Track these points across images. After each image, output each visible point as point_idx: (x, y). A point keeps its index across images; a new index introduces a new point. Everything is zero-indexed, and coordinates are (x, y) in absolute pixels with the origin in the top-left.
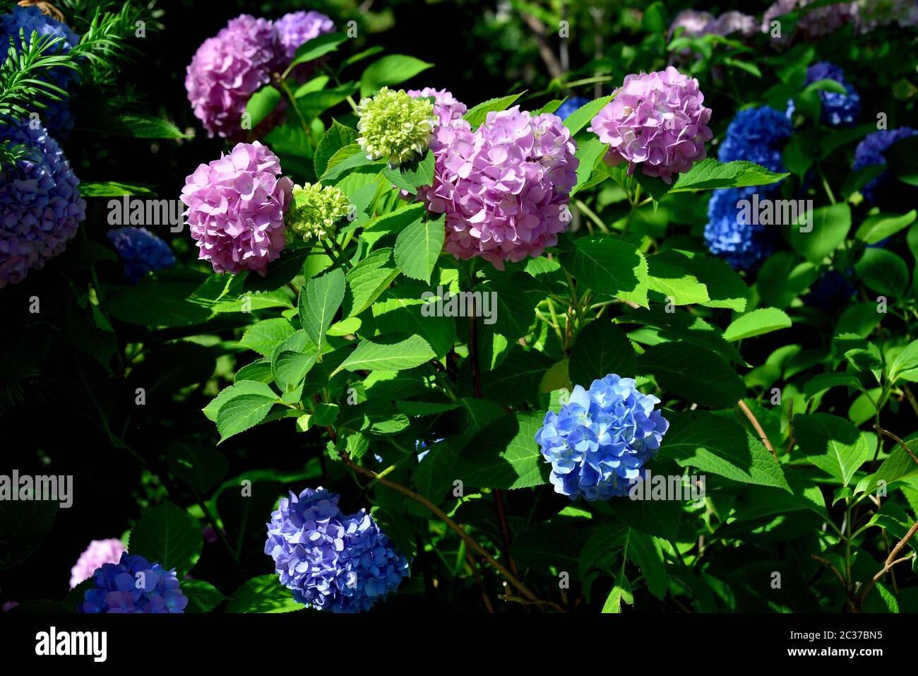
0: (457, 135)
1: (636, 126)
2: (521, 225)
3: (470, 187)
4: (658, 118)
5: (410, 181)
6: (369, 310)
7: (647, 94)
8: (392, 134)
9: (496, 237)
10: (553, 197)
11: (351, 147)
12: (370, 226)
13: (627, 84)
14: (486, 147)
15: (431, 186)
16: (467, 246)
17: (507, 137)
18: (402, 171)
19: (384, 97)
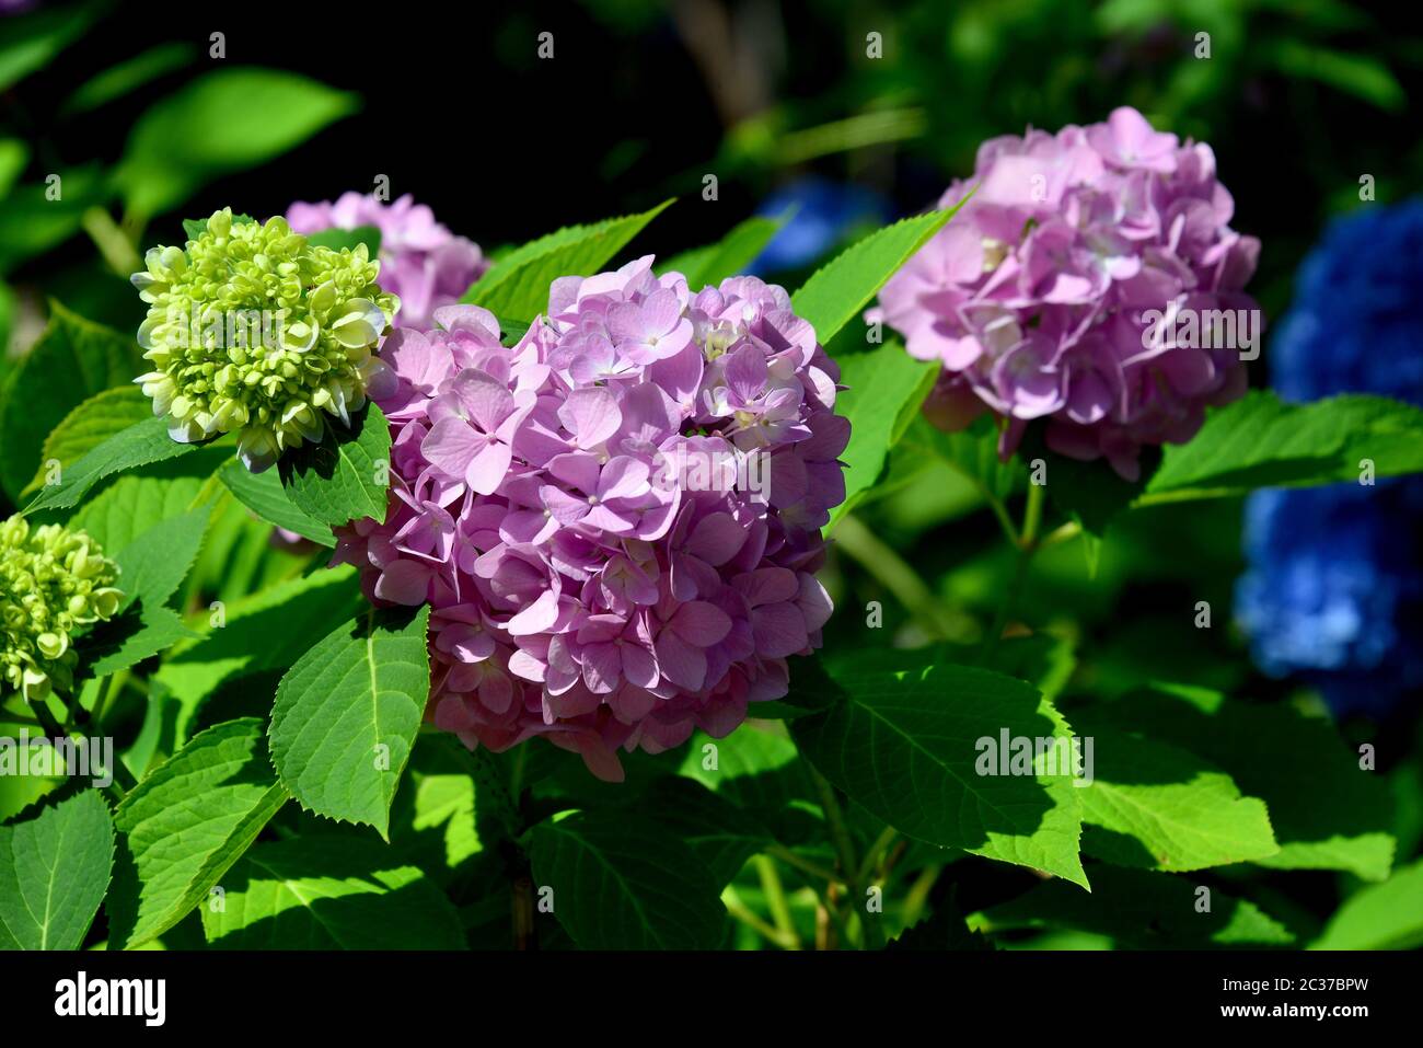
0: (457, 355)
1: (1022, 302)
2: (672, 637)
3: (506, 520)
4: (1091, 274)
5: (313, 507)
6: (193, 922)
7: (1054, 199)
8: (250, 360)
9: (592, 678)
10: (770, 543)
11: (118, 398)
12: (187, 644)
13: (988, 169)
14: (551, 392)
15: (381, 521)
16: (502, 707)
17: (617, 359)
18: (285, 476)
19: (220, 242)
